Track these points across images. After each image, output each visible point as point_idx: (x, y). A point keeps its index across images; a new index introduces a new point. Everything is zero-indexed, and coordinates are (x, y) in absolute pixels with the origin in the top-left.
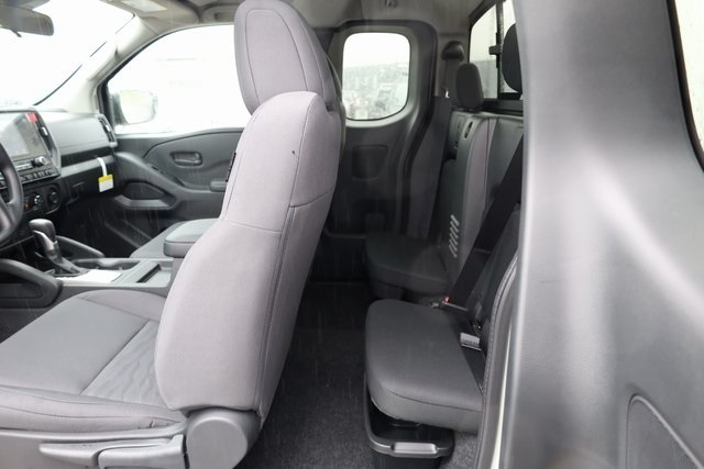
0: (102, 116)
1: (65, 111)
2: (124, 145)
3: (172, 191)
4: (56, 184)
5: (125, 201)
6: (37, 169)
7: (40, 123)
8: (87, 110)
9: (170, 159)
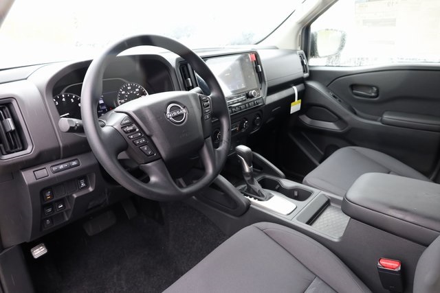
0: (302, 52)
1: (277, 48)
2: (314, 75)
3: (346, 118)
4: (261, 110)
5: (307, 120)
6: (249, 100)
7: (257, 61)
8: (292, 48)
9: (349, 90)
